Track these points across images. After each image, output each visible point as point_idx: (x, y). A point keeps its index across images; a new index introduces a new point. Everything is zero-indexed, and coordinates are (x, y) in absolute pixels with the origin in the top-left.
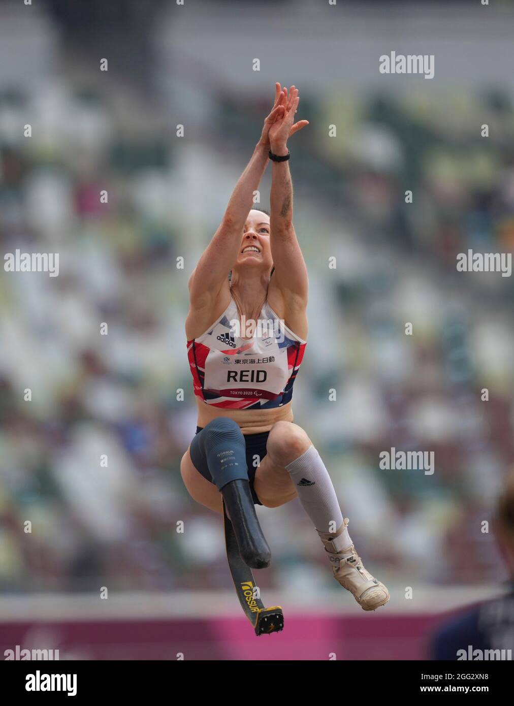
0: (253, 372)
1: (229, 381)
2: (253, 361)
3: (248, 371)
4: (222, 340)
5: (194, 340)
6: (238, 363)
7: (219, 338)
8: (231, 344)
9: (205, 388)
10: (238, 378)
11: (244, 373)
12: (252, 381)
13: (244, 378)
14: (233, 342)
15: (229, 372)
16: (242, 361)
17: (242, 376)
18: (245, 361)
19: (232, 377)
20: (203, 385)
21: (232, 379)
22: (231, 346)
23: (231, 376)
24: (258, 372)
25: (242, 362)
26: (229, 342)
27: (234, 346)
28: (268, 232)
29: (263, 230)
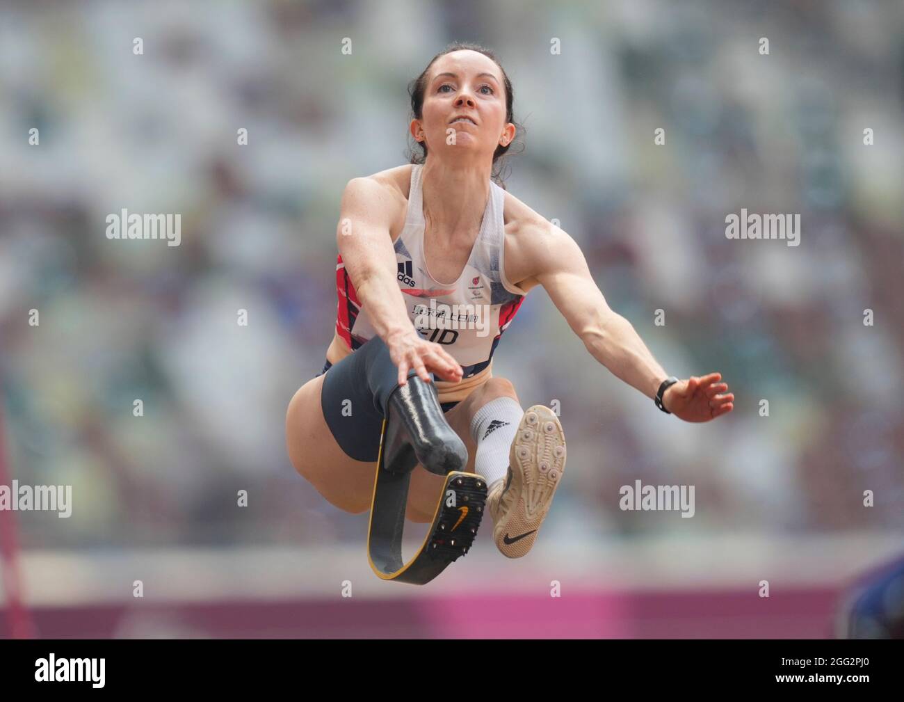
9: (352, 332)
20: (351, 327)
22: (408, 283)
26: (403, 277)
27: (413, 284)
28: (492, 92)
29: (485, 89)
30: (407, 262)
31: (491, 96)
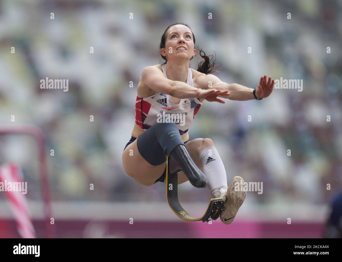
4: (160, 102)
5: (143, 98)
7: (158, 101)
8: (165, 105)
14: (166, 104)
26: (163, 103)
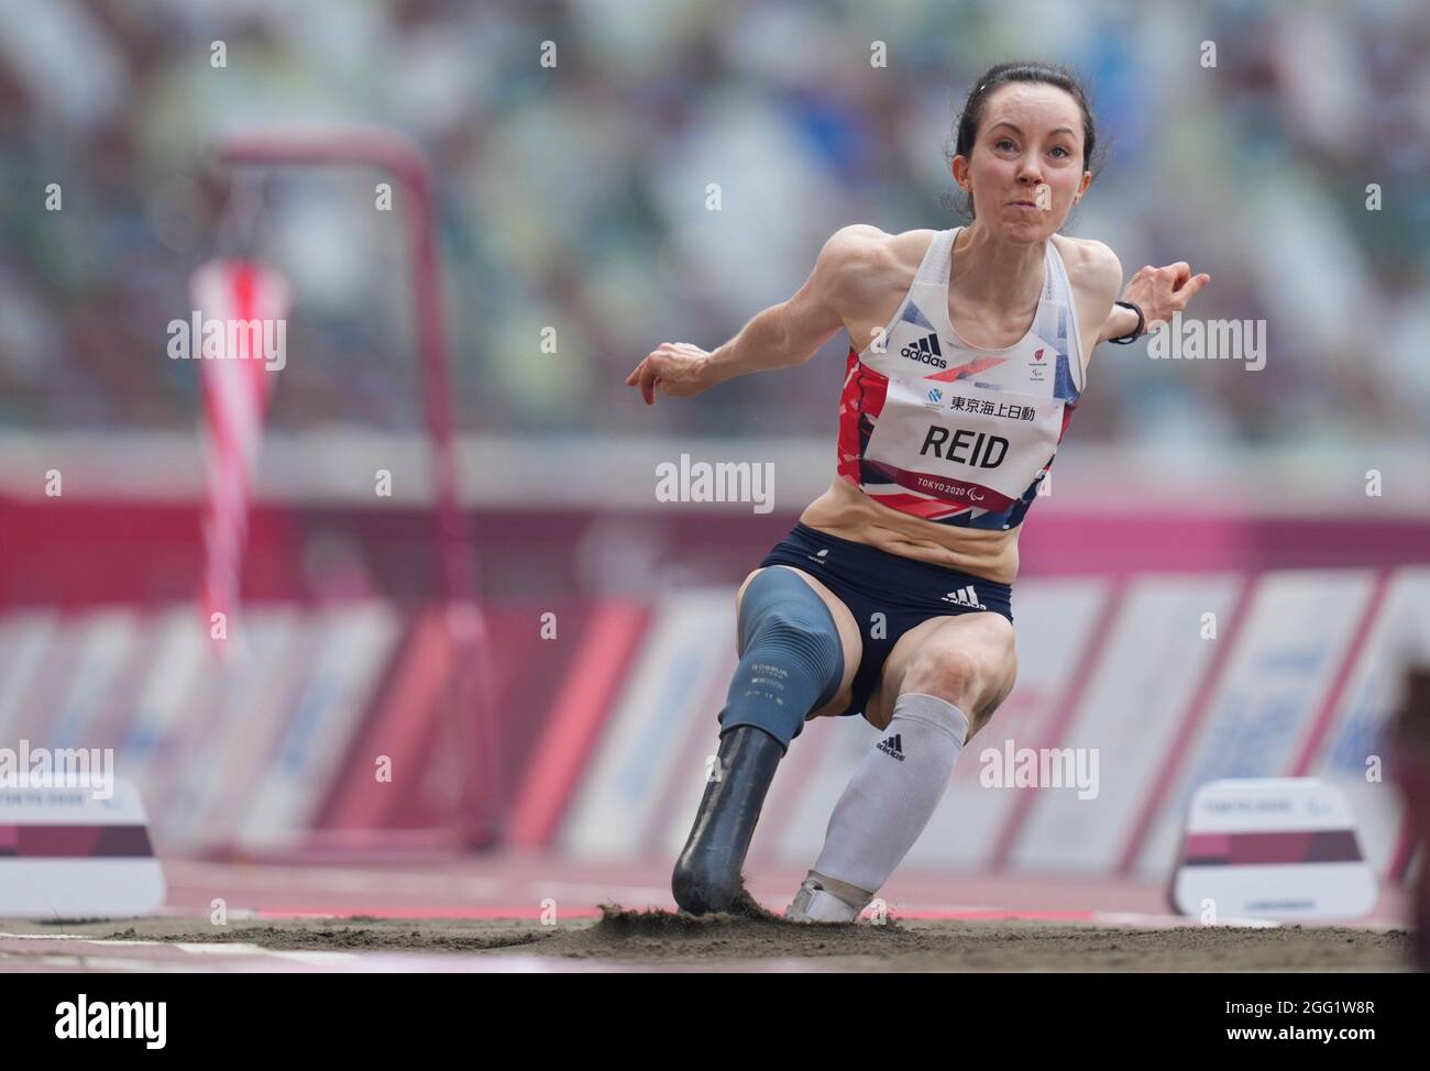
0: (982, 437)
1: (924, 452)
2: (988, 408)
3: (972, 434)
6: (958, 406)
7: (905, 352)
10: (945, 448)
11: (963, 439)
12: (973, 463)
13: (959, 452)
14: (938, 357)
15: (933, 429)
16: (966, 402)
17: (955, 443)
18: (973, 404)
19: (934, 442)
20: (862, 452)
21: (932, 447)
22: (937, 365)
23: (935, 439)
24: (993, 439)
25: (965, 407)
26: (930, 357)
27: (943, 364)
28: (1067, 155)
29: (1056, 150)
30: (930, 336)
31: (1067, 160)
